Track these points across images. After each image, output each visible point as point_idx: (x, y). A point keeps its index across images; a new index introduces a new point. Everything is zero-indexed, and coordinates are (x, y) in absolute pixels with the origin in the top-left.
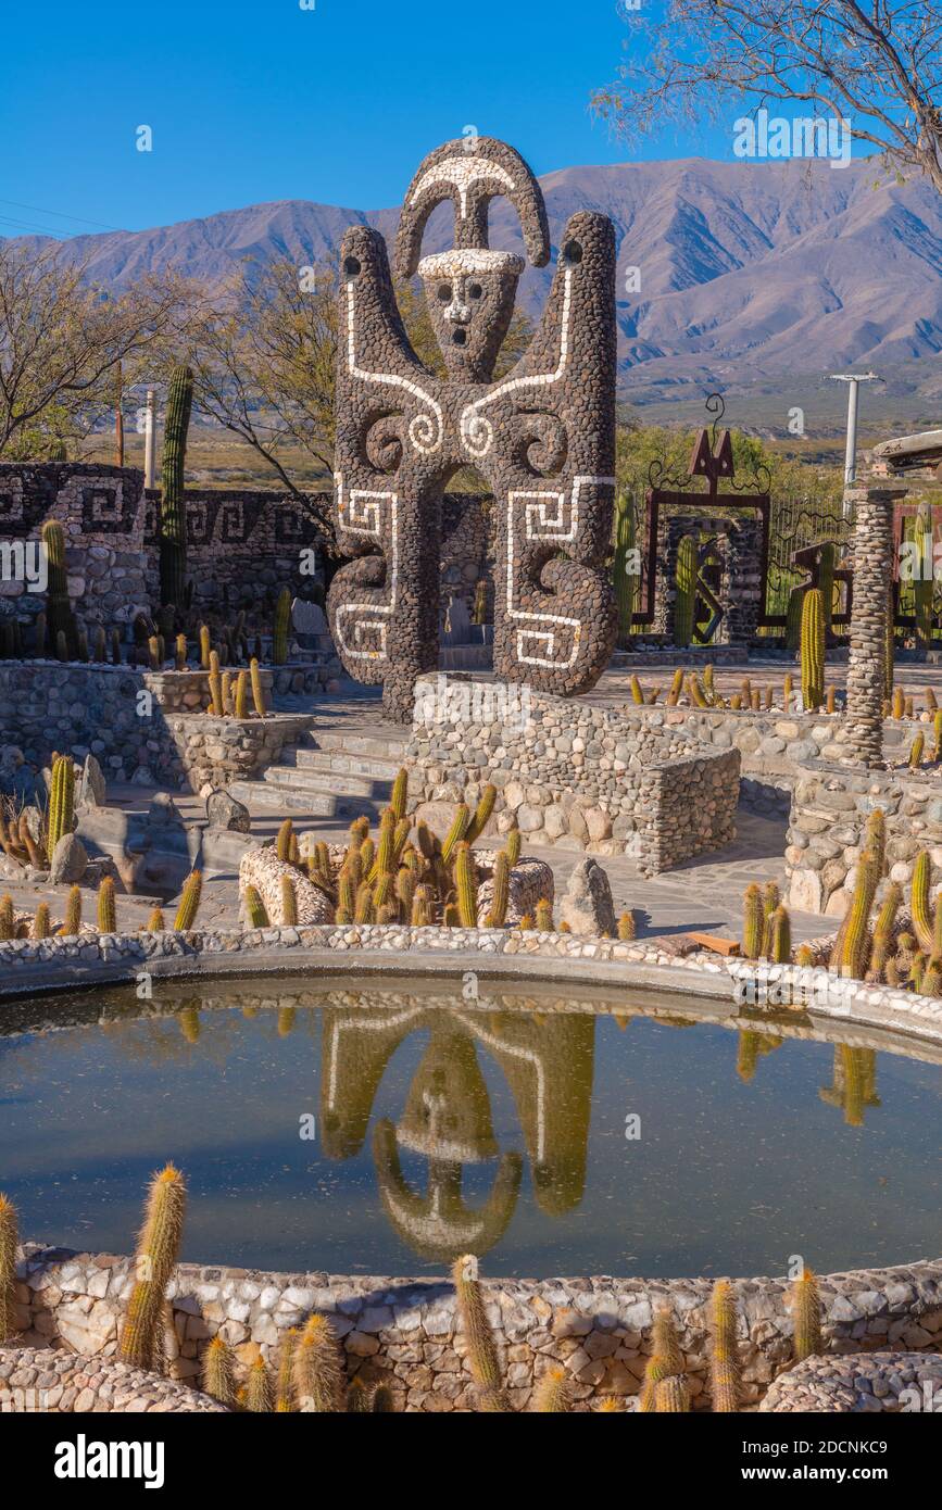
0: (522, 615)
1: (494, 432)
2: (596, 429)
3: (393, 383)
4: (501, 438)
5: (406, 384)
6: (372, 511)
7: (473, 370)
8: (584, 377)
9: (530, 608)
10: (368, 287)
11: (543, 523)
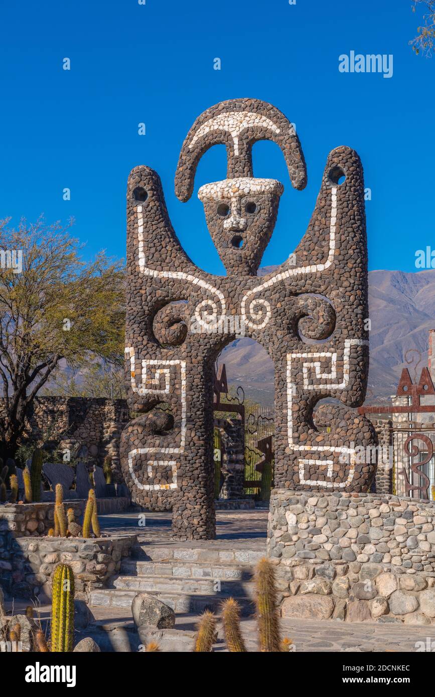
0: (302, 448)
1: (272, 309)
2: (360, 304)
3: (179, 278)
4: (277, 313)
5: (190, 278)
6: (162, 376)
7: (249, 266)
8: (350, 265)
9: (309, 442)
10: (155, 208)
11: (318, 376)
